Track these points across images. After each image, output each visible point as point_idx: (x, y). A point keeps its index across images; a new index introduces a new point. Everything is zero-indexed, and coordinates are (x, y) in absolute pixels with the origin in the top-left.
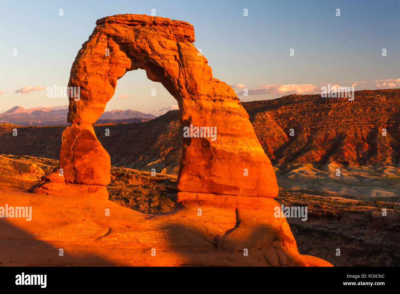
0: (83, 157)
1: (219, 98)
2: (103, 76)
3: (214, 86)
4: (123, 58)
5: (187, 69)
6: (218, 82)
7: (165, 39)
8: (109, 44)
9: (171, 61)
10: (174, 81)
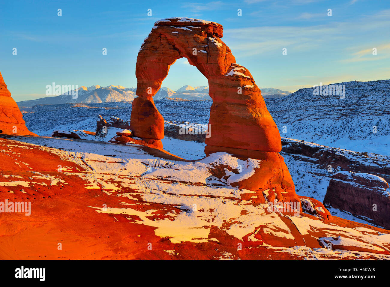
0: (145, 120)
2: (157, 63)
4: (170, 50)
6: (237, 66)
7: (198, 36)
8: (161, 40)
10: (205, 66)
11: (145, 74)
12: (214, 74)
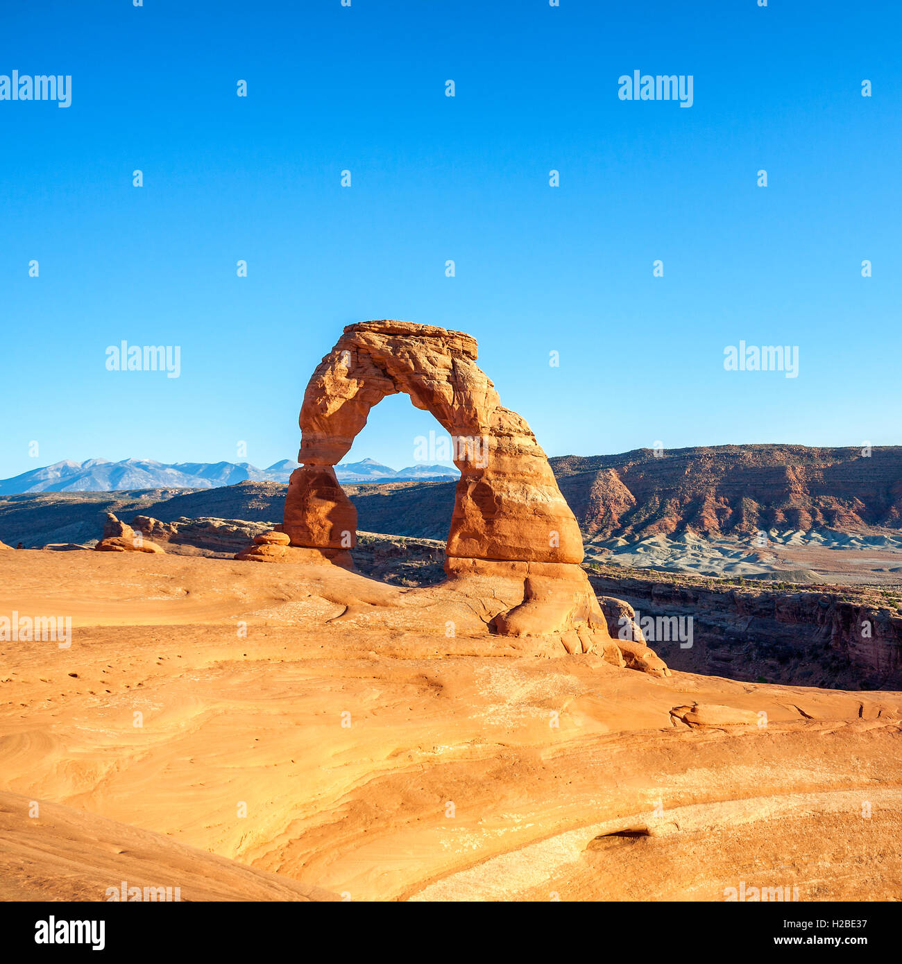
1: (506, 432)
3: (501, 416)
5: (465, 394)
6: (506, 412)
7: (436, 354)
9: (442, 382)
10: (447, 409)
11: (322, 421)
12: (465, 424)
